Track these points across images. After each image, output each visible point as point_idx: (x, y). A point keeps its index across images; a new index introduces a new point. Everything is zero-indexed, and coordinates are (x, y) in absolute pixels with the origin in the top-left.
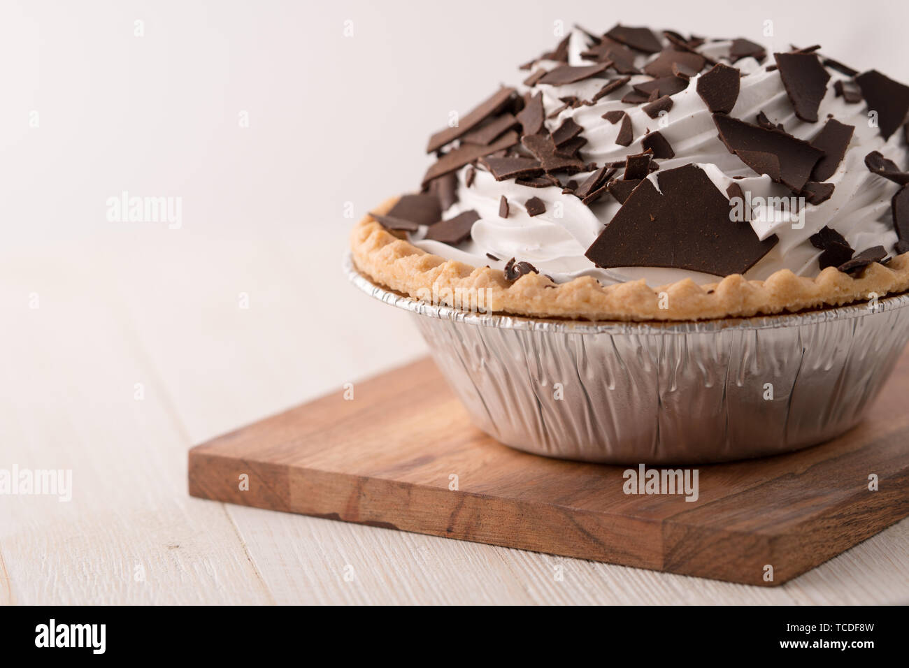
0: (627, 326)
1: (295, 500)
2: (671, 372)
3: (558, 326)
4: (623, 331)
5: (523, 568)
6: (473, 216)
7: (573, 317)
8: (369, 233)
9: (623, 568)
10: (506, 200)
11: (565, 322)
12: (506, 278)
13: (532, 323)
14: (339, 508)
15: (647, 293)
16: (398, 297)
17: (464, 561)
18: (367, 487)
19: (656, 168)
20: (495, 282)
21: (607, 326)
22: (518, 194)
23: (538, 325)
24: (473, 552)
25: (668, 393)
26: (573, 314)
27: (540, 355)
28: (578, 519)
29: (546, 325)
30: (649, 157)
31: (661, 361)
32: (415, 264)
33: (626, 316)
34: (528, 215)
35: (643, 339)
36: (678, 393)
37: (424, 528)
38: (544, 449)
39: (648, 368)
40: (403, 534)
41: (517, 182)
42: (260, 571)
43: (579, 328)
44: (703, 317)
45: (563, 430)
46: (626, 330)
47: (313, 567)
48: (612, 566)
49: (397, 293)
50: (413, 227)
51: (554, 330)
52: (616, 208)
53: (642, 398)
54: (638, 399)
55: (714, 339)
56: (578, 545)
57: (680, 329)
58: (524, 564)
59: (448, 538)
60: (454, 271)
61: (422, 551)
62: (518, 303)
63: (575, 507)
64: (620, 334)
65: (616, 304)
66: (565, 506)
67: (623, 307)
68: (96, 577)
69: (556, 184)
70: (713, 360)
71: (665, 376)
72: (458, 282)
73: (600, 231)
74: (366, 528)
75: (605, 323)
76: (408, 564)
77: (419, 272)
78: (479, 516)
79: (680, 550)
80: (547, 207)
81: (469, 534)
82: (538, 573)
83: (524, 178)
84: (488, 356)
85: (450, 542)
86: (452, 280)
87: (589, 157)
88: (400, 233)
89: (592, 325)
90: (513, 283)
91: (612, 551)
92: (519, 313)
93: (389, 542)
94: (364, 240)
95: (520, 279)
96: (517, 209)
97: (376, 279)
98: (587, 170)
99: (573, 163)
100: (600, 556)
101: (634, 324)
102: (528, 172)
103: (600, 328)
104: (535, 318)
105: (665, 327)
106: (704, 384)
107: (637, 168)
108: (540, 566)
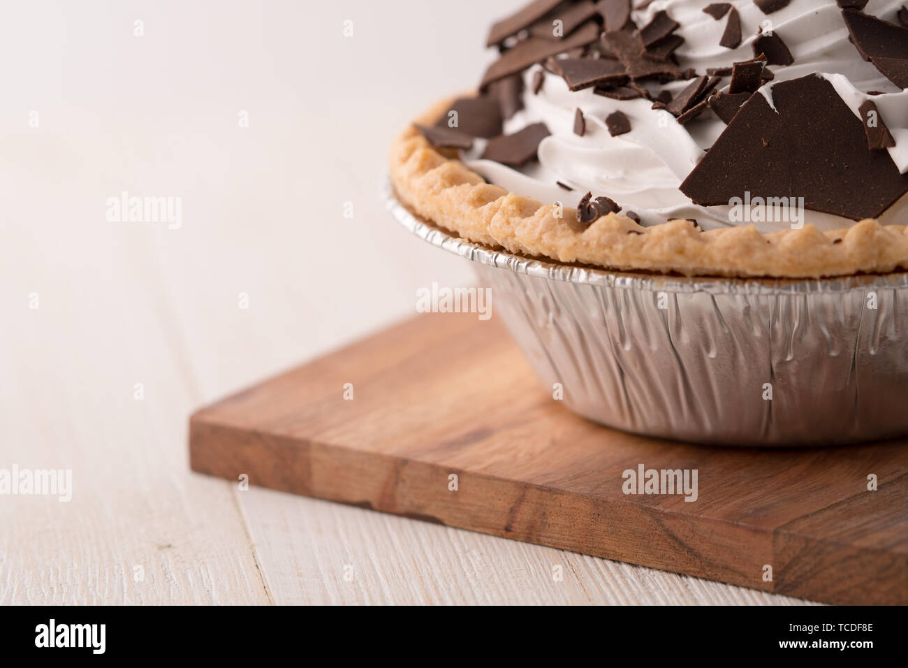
0: (731, 283)
1: (318, 482)
2: (787, 338)
3: (644, 282)
4: (726, 290)
5: (597, 584)
6: (540, 130)
7: (663, 271)
8: (411, 151)
9: (724, 586)
10: (582, 114)
11: (654, 278)
12: (579, 220)
13: (612, 277)
14: (371, 495)
15: (757, 243)
16: (445, 236)
17: (524, 572)
18: (407, 472)
19: (770, 77)
20: (565, 225)
21: (706, 283)
22: (596, 106)
23: (619, 280)
24: (537, 560)
25: (782, 363)
26: (663, 267)
27: (623, 314)
28: (668, 523)
29: (629, 280)
30: (761, 64)
31: (774, 324)
32: (467, 197)
33: (730, 272)
34: (608, 134)
35: (752, 300)
36: (796, 363)
37: (476, 525)
38: (627, 425)
39: (757, 333)
40: (451, 531)
41: (596, 92)
42: (269, 584)
43: (671, 285)
44: (828, 274)
45: (651, 403)
46: (729, 288)
47: (335, 578)
48: (709, 583)
49: (445, 230)
50: (467, 144)
51: (639, 287)
52: (718, 129)
53: (750, 368)
54: (745, 369)
55: (841, 299)
56: (667, 556)
57: (798, 289)
58: (599, 578)
59: (507, 538)
60: (515, 209)
61: (472, 556)
62: (593, 252)
63: (665, 507)
64: (722, 293)
65: (718, 257)
66: (653, 507)
67: (726, 261)
68: (65, 589)
69: (644, 96)
70: (840, 323)
71: (780, 343)
72: (519, 224)
73: (698, 160)
74: (405, 522)
75: (703, 279)
76: (454, 576)
77: (471, 207)
78: (544, 514)
79: (796, 568)
80: (635, 126)
81: (531, 534)
82: (617, 592)
83: (605, 88)
84: (558, 311)
85: (509, 544)
86: (512, 220)
87: (686, 60)
88: (451, 152)
89: (688, 282)
90: (589, 226)
91: (710, 565)
92: (595, 264)
93: (432, 542)
94: (405, 160)
95: (597, 223)
96: (595, 126)
97: (420, 209)
98: (683, 77)
99: (666, 69)
100: (696, 569)
101: (740, 282)
102: (610, 79)
103: (697, 286)
104: (616, 271)
105: (779, 286)
106: (828, 352)
107: (747, 78)
108: (620, 582)
